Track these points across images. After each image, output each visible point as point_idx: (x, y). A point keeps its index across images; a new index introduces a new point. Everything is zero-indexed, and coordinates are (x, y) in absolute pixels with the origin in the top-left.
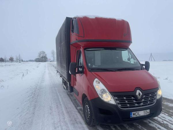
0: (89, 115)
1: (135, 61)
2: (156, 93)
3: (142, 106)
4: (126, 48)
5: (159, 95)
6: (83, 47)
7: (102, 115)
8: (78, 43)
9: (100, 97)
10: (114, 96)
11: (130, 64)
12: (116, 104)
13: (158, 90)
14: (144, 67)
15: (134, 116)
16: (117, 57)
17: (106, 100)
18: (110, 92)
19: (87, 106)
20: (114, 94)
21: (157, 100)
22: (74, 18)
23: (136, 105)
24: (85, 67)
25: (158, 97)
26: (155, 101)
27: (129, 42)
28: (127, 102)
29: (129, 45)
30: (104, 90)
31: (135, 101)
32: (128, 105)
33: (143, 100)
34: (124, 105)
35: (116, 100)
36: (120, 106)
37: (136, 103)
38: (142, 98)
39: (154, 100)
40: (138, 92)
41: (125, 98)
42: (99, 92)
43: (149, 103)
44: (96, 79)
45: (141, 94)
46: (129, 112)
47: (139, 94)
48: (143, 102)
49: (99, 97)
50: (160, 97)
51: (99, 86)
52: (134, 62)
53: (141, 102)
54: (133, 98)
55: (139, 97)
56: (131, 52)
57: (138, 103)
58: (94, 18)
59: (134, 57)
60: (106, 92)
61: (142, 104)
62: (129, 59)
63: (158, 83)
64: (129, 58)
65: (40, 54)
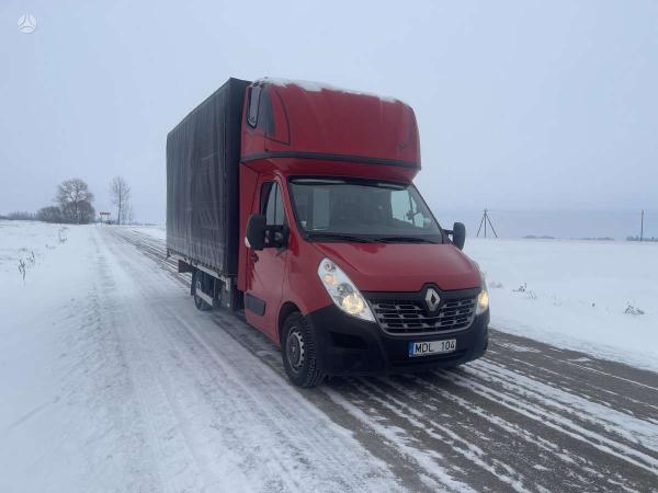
0: (302, 358)
1: (428, 220)
2: (473, 301)
3: (440, 329)
4: (404, 182)
5: (482, 307)
6: (284, 172)
7: (340, 351)
8: (271, 160)
9: (336, 302)
10: (372, 302)
11: (412, 226)
12: (374, 320)
13: (480, 292)
14: (451, 237)
15: (419, 353)
16: (380, 207)
17: (350, 312)
18: (361, 291)
19: (296, 334)
20: (370, 296)
21: (476, 318)
22: (256, 84)
23: (425, 326)
24: (294, 228)
25: (478, 311)
26: (471, 320)
27: (414, 165)
28: (402, 317)
29: (413, 176)
30: (345, 286)
31: (421, 317)
32: (405, 326)
33: (442, 315)
34: (394, 324)
35: (377, 311)
36: (384, 326)
37: (423, 321)
38: (439, 310)
39: (469, 319)
40: (430, 293)
41: (398, 308)
42: (333, 292)
43: (455, 322)
44: (325, 261)
45: (438, 300)
46: (407, 343)
47: (433, 299)
48: (443, 319)
49: (334, 305)
50: (483, 310)
51: (332, 277)
52: (425, 224)
53: (437, 320)
54: (417, 308)
55: (432, 308)
56: (416, 195)
57: (428, 322)
58: (318, 89)
59: (424, 208)
60: (351, 292)
61: (438, 324)
62: (411, 215)
63: (482, 277)
64: (411, 211)
65: (64, 192)
